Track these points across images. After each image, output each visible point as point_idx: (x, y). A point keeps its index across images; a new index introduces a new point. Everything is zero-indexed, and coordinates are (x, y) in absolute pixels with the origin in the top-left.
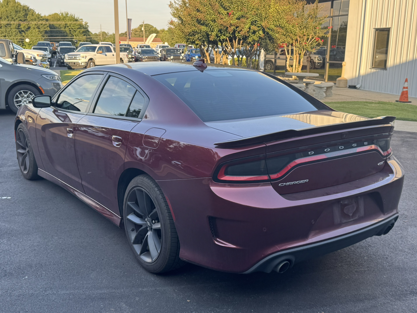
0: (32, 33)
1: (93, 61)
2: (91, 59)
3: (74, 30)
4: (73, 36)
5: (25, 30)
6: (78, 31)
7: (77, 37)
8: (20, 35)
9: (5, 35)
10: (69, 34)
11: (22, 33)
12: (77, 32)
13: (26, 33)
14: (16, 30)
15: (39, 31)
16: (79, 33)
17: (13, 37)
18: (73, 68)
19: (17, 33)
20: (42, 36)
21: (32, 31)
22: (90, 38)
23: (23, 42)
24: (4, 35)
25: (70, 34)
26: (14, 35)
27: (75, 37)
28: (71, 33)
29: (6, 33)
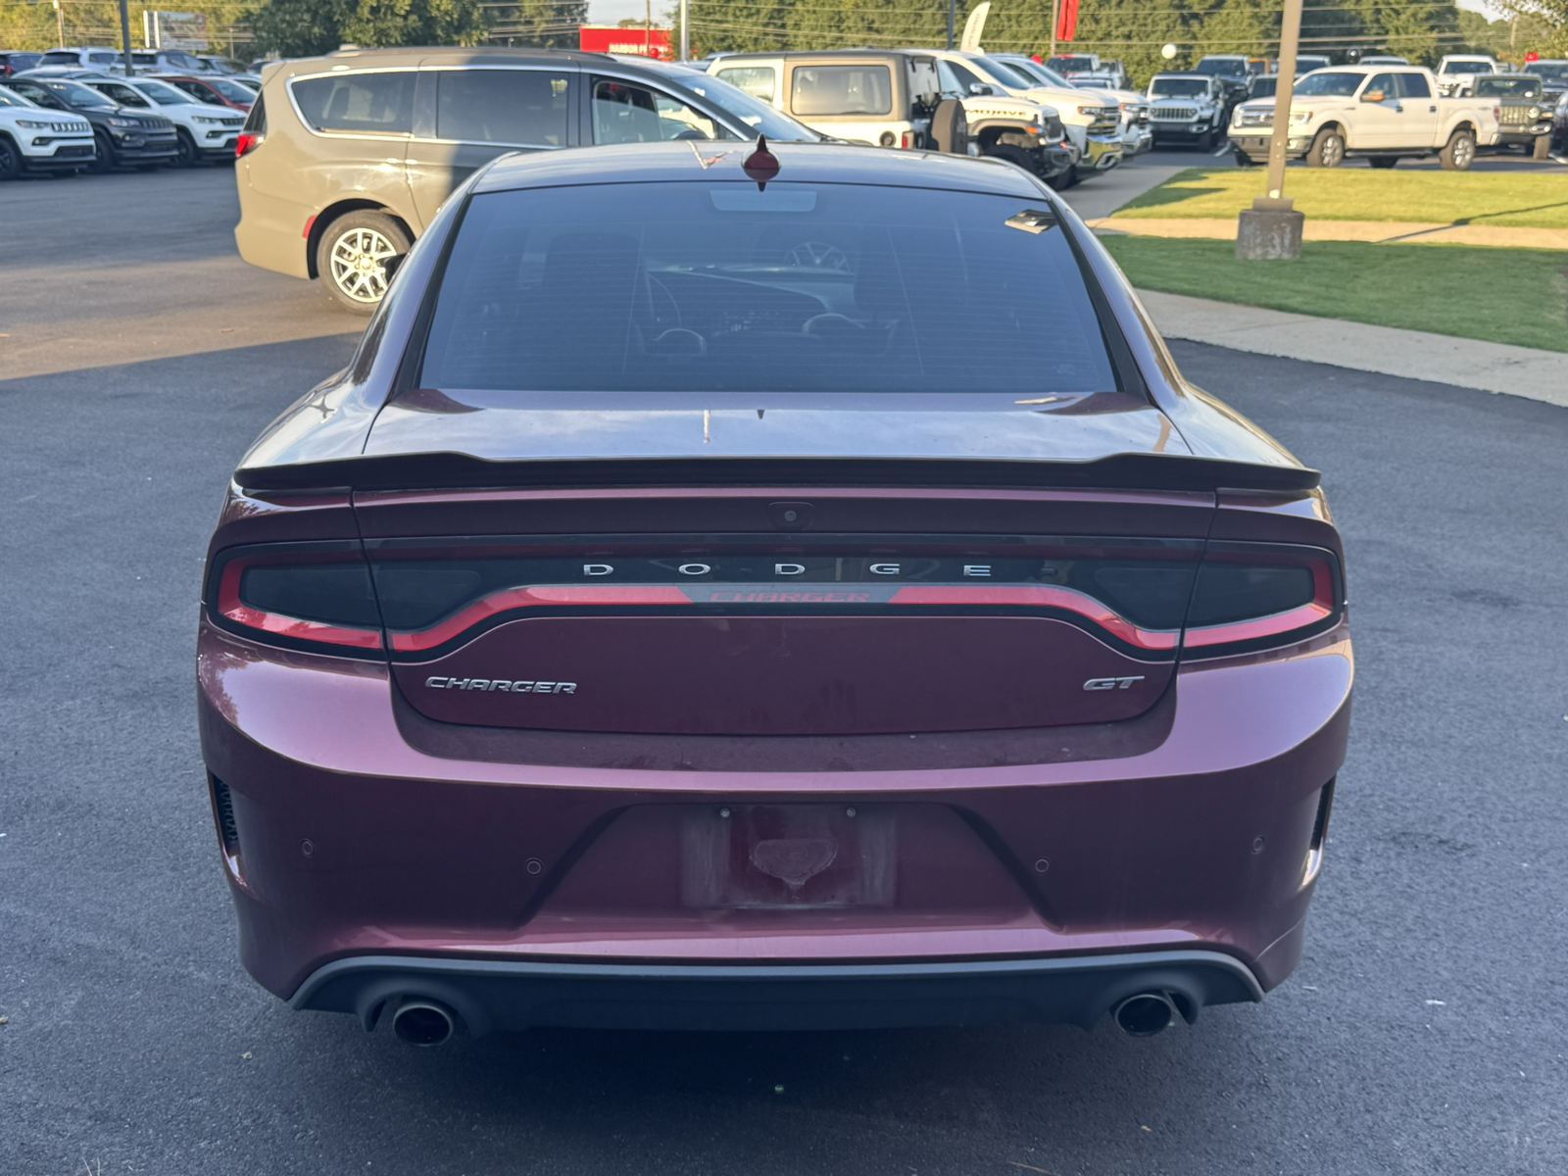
0: (1225, 24)
1: (1339, 132)
2: (1331, 125)
3: (1393, 9)
4: (1387, 33)
5: (1202, 12)
6: (1409, 12)
7: (1403, 36)
8: (1182, 33)
9: (1131, 32)
10: (1369, 25)
11: (1192, 22)
12: (1403, 17)
13: (1206, 24)
14: (1170, 11)
15: (1255, 16)
16: (1412, 20)
17: (1158, 39)
18: (1254, 159)
19: (1172, 25)
20: (1262, 32)
21: (1228, 14)
22: (1456, 39)
23: (1189, 60)
24: (1127, 33)
25: (1375, 25)
26: (1159, 34)
27: (1392, 37)
28: (1378, 21)
29: (1134, 23)
